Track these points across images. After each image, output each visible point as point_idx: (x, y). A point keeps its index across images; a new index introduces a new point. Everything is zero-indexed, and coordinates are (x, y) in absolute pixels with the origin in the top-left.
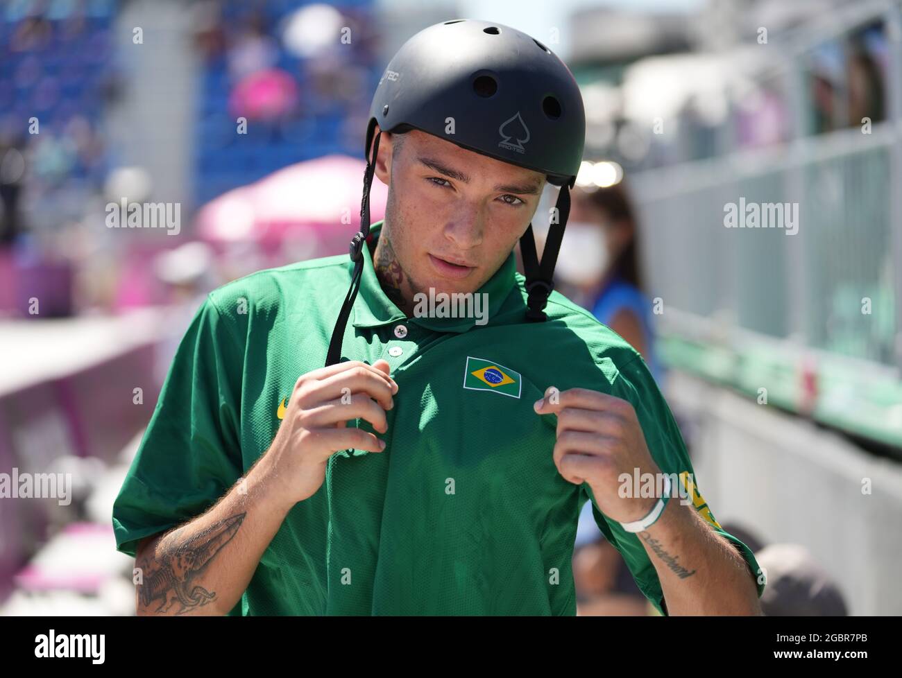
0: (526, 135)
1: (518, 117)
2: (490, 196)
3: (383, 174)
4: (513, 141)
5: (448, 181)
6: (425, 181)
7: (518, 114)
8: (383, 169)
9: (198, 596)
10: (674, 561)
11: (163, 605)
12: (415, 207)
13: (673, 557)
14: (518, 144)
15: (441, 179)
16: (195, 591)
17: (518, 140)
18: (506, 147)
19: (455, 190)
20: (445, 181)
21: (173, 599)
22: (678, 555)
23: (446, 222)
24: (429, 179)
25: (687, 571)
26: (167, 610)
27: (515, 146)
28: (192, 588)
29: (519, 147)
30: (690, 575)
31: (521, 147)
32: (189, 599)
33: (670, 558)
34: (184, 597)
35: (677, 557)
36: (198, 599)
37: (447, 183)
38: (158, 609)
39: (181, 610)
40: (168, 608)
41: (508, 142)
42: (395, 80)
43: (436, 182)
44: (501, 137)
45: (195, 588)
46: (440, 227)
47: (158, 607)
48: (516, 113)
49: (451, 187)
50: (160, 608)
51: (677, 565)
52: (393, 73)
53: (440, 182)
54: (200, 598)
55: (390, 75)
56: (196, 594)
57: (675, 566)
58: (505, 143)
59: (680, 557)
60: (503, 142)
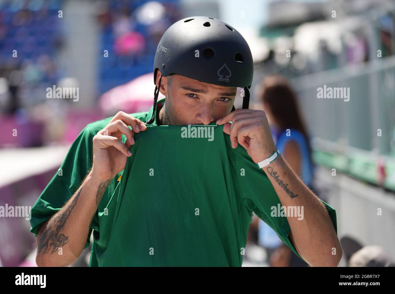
0: (230, 74)
1: (225, 67)
2: (215, 99)
3: (164, 92)
4: (224, 77)
5: (195, 95)
6: (185, 96)
7: (225, 64)
8: (163, 89)
9: (61, 240)
10: (286, 187)
11: (47, 249)
12: (182, 108)
13: (285, 184)
14: (226, 78)
15: (192, 94)
16: (60, 237)
17: (226, 76)
18: (222, 80)
19: (199, 99)
20: (193, 95)
21: (51, 244)
22: (288, 184)
23: (196, 113)
24: (187, 95)
25: (293, 194)
26: (48, 251)
27: (226, 79)
28: (59, 235)
29: (227, 80)
30: (295, 196)
31: (228, 79)
32: (57, 242)
33: (284, 185)
34: (55, 241)
35: (287, 185)
36: (61, 242)
37: (195, 96)
38: (44, 252)
39: (54, 250)
40: (48, 250)
41: (222, 78)
42: (166, 52)
43: (190, 96)
44: (219, 76)
45: (61, 235)
46: (194, 116)
47: (44, 251)
48: (224, 64)
49: (197, 98)
50: (45, 251)
51: (288, 189)
52: (164, 48)
53: (192, 96)
54: (62, 240)
55: (163, 49)
56: (60, 239)
57: (287, 191)
58: (221, 79)
59: (289, 185)
60: (220, 78)
